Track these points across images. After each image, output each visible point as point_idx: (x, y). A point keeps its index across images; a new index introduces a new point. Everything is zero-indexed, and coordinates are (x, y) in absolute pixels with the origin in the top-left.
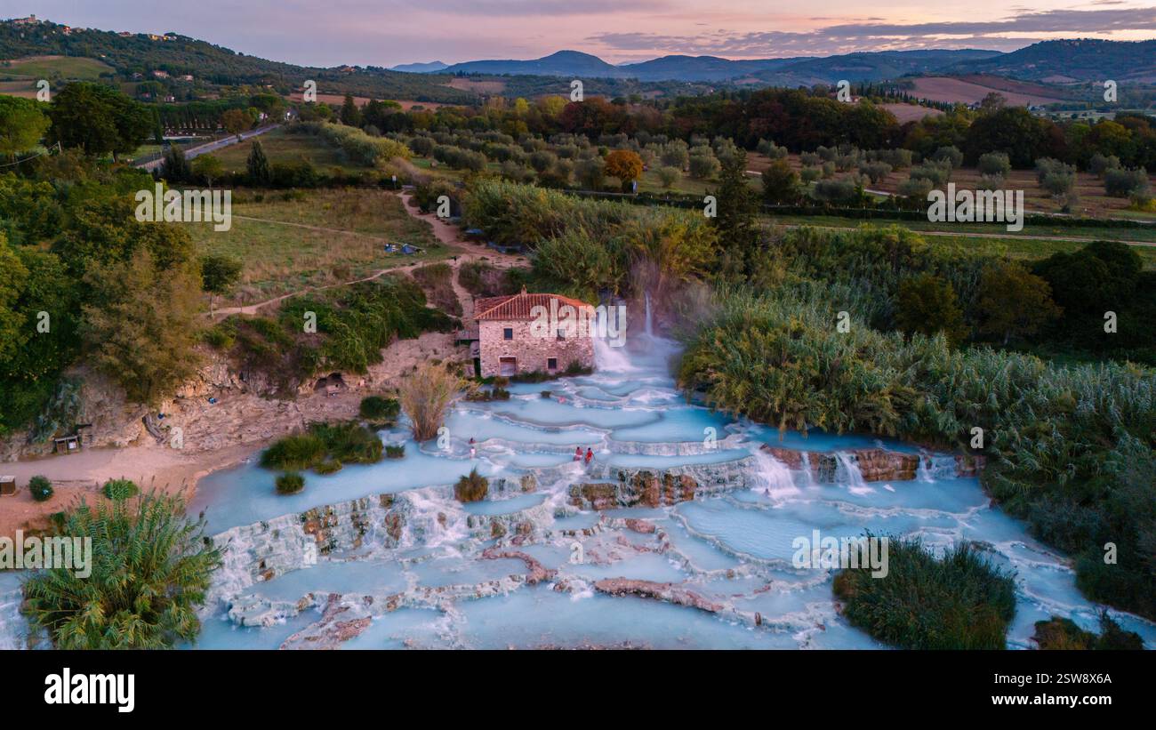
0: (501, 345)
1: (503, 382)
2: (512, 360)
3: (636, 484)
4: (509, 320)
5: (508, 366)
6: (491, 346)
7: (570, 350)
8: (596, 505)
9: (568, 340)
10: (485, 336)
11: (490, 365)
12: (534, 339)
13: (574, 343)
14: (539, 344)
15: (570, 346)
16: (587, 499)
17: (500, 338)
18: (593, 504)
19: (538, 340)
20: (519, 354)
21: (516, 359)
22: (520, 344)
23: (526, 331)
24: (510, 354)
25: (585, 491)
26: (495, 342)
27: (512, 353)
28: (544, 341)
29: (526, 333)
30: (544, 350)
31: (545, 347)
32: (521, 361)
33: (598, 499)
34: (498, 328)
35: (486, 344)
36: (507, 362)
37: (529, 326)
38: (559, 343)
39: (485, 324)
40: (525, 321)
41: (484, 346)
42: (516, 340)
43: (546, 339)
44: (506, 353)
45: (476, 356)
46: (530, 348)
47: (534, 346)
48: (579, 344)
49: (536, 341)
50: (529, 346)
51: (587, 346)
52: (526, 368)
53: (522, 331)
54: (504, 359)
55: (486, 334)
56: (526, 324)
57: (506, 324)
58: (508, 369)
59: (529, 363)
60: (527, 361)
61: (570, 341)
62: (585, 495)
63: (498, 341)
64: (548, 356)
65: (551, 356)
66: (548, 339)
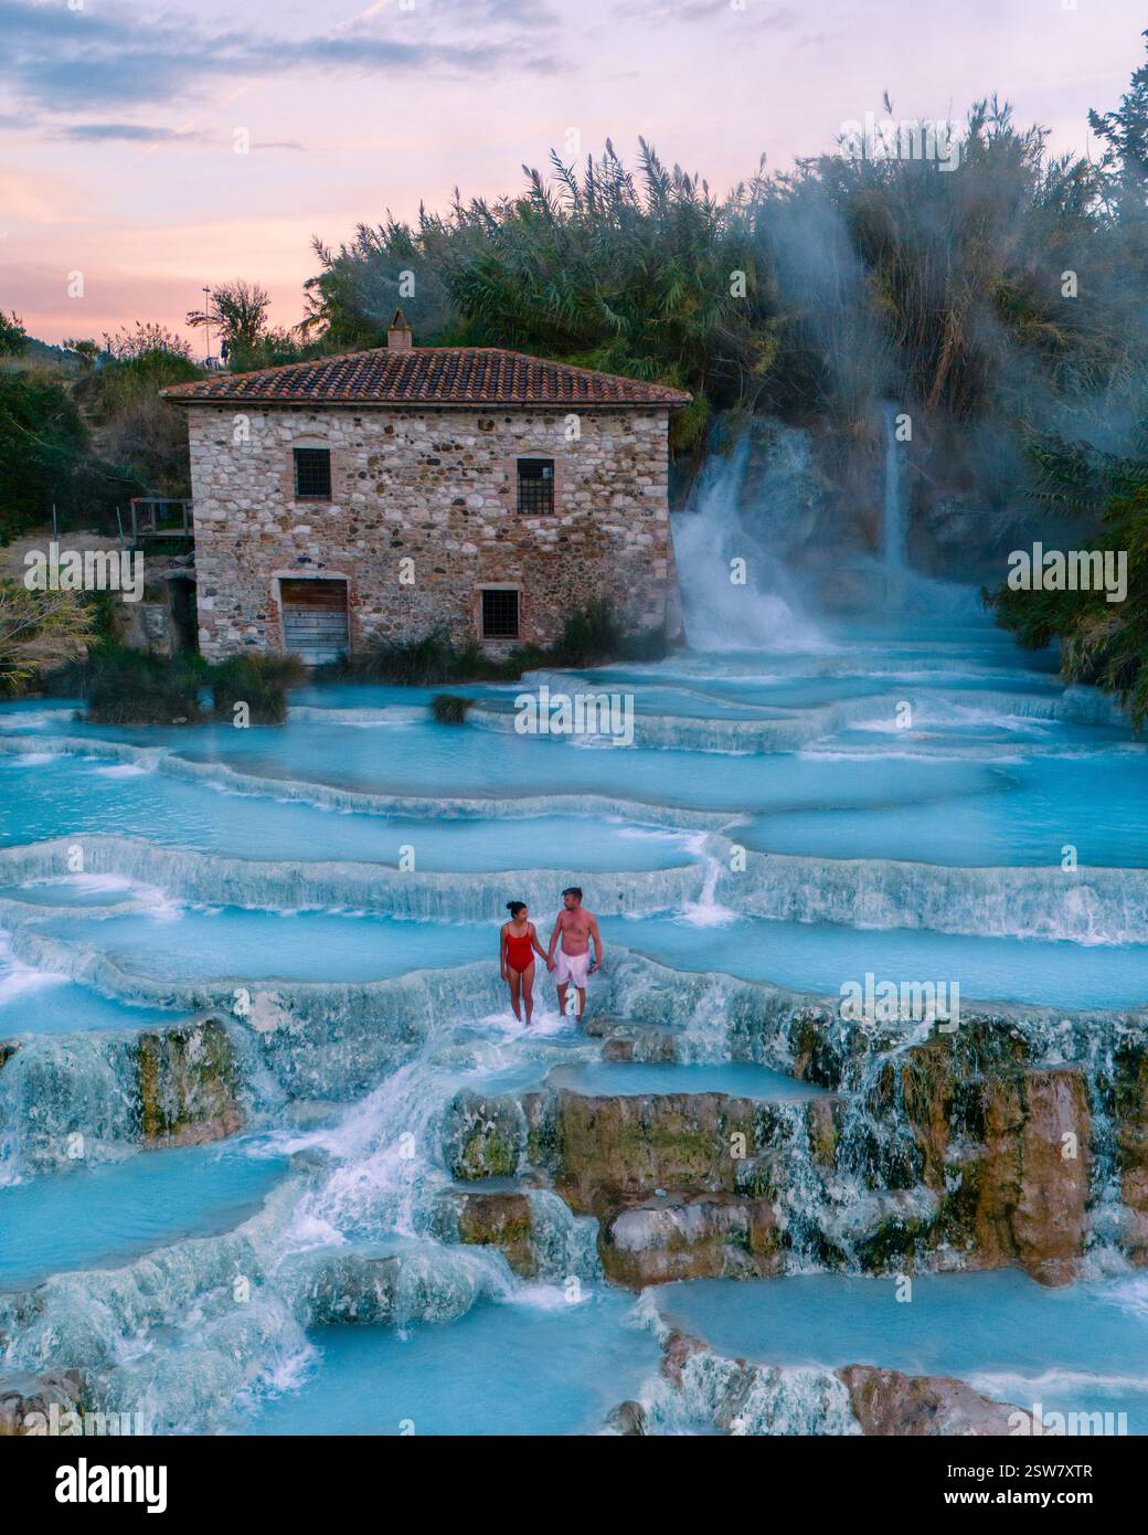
0: (284, 522)
1: (281, 673)
2: (329, 592)
3: (914, 1111)
4: (316, 408)
5: (315, 622)
6: (240, 526)
7: (574, 558)
8: (629, 1247)
9: (567, 512)
10: (216, 480)
11: (238, 608)
12: (423, 501)
13: (592, 525)
14: (443, 527)
15: (574, 537)
16: (569, 1197)
17: (278, 491)
18: (607, 1237)
19: (440, 508)
20: (361, 567)
21: (349, 588)
22: (363, 521)
23: (386, 463)
24: (320, 566)
25: (553, 1140)
26: (255, 507)
27: (329, 560)
28: (465, 513)
29: (389, 471)
30: (464, 549)
31: (467, 540)
32: (367, 597)
33: (646, 1204)
34: (269, 442)
35: (220, 515)
36: (310, 600)
37: (401, 441)
38: (531, 523)
39: (211, 423)
40: (385, 419)
41: (211, 525)
42: (347, 504)
43: (475, 501)
44: (304, 560)
45: (183, 570)
46: (408, 541)
47: (422, 535)
48: (614, 529)
49: (432, 510)
50: (402, 533)
51: (645, 539)
52: (389, 628)
53: (373, 461)
54: (296, 588)
55: (217, 470)
56: (389, 430)
57: (303, 428)
58: (315, 631)
59: (401, 604)
60: (395, 598)
61: (577, 514)
62: (555, 1174)
63: (271, 504)
64: (480, 580)
65: (497, 580)
66: (484, 505)
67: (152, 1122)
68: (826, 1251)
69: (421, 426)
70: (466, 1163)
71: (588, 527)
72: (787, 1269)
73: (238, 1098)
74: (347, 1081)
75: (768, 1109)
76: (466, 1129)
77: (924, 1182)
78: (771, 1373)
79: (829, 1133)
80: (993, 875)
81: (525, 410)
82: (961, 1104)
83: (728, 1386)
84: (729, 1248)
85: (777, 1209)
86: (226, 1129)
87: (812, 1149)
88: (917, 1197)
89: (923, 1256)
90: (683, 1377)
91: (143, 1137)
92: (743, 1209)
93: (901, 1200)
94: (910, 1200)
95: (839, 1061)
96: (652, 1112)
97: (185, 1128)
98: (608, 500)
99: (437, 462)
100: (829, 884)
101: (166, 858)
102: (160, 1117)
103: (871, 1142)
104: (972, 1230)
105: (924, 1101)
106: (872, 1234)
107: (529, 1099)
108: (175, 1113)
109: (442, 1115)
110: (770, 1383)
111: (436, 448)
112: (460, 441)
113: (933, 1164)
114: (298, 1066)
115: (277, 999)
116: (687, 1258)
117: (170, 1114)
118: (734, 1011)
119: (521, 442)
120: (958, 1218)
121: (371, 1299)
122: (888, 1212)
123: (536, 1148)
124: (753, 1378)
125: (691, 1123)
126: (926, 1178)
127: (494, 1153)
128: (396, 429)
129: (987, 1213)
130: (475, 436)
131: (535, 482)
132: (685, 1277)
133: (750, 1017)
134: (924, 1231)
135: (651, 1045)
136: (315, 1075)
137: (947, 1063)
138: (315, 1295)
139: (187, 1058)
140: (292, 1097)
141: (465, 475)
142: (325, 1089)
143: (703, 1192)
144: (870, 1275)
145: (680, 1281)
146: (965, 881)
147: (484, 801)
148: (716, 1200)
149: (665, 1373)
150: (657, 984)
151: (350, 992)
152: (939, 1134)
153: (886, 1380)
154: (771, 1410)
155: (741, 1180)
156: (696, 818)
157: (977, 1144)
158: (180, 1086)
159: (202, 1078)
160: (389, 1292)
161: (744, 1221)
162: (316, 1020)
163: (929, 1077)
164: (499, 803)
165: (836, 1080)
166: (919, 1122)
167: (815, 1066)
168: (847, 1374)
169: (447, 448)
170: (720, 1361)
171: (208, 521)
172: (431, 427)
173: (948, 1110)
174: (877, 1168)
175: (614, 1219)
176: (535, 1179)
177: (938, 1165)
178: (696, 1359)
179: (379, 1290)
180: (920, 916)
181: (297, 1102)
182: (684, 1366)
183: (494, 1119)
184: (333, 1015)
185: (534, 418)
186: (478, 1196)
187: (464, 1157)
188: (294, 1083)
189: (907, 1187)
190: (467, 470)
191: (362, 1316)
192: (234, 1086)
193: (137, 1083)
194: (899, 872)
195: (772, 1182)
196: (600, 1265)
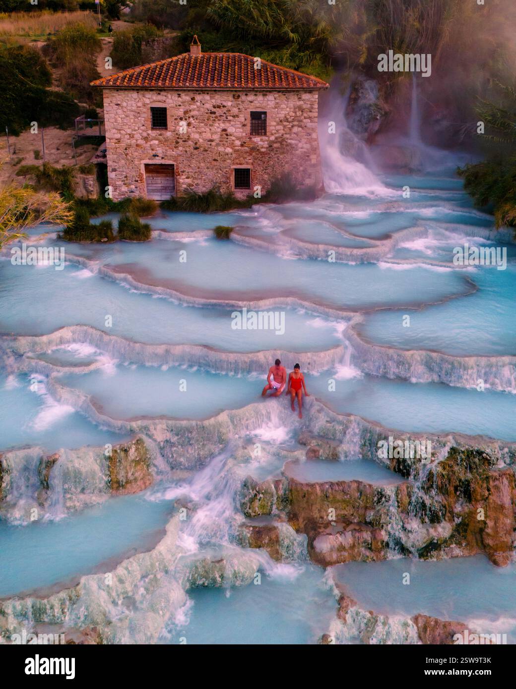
0: (146, 139)
1: (146, 209)
2: (166, 170)
3: (442, 490)
4: (160, 90)
5: (160, 181)
6: (126, 141)
7: (275, 154)
8: (321, 551)
9: (272, 134)
10: (116, 121)
11: (126, 177)
12: (208, 129)
13: (283, 140)
14: (217, 141)
15: (275, 145)
16: (294, 525)
17: (143, 125)
18: (311, 546)
19: (216, 133)
20: (181, 159)
21: (175, 168)
22: (182, 139)
23: (192, 113)
24: (162, 158)
25: (287, 500)
26: (133, 132)
27: (166, 156)
28: (227, 135)
29: (193, 117)
30: (226, 151)
31: (228, 146)
32: (183, 172)
33: (328, 530)
34: (140, 104)
35: (118, 136)
36: (158, 172)
37: (198, 104)
38: (257, 139)
39: (114, 96)
40: (191, 94)
41: (114, 141)
42: (174, 131)
43: (231, 130)
44: (155, 156)
45: (101, 160)
46: (202, 147)
47: (207, 144)
48: (293, 142)
49: (212, 134)
50: (198, 144)
51: (308, 146)
52: (193, 185)
53: (186, 112)
54: (152, 167)
55: (117, 117)
56: (193, 99)
57: (154, 98)
58: (160, 185)
59: (198, 175)
60: (196, 172)
61: (277, 135)
62: (288, 514)
63: (141, 132)
64: (233, 164)
65: (241, 164)
66: (235, 132)
67: (116, 485)
68: (403, 550)
69: (207, 97)
70: (250, 511)
71: (281, 140)
72: (387, 557)
73: (150, 470)
74: (196, 462)
75: (380, 490)
76: (250, 496)
77: (445, 520)
78: (384, 619)
79: (406, 500)
80: (471, 361)
81: (253, 91)
82: (462, 488)
83: (366, 624)
84: (363, 549)
85: (383, 533)
86: (145, 485)
87: (399, 507)
88: (444, 528)
89: (444, 550)
90: (347, 618)
91: (111, 491)
92: (369, 533)
93: (436, 530)
94: (440, 530)
95: (410, 467)
96: (330, 491)
97: (128, 486)
98: (290, 129)
99: (214, 113)
100: (400, 362)
101: (111, 340)
102: (118, 482)
103: (423, 505)
104: (465, 538)
105: (446, 485)
106: (424, 545)
107: (277, 483)
108: (124, 481)
109: (239, 489)
110: (384, 624)
111: (214, 107)
112: (225, 104)
113: (449, 512)
114: (175, 456)
115: (165, 428)
116: (346, 554)
117: (122, 481)
118: (363, 437)
119: (252, 104)
120: (459, 533)
121: (214, 580)
122: (431, 536)
123: (280, 503)
124: (377, 621)
125: (347, 495)
126: (447, 518)
127: (262, 507)
128: (196, 99)
129: (471, 532)
130: (232, 101)
131: (258, 121)
132: (344, 561)
133: (370, 440)
134: (445, 541)
135: (327, 452)
136: (182, 459)
137: (456, 468)
138: (190, 578)
139: (129, 458)
140: (172, 468)
141: (227, 118)
142: (187, 465)
143: (351, 523)
144: (422, 560)
145: (342, 563)
146: (460, 363)
147: (245, 302)
148: (357, 528)
149: (339, 617)
150: (328, 420)
151: (197, 425)
152: (451, 500)
153: (432, 623)
154: (385, 637)
155: (368, 520)
156: (338, 314)
157: (468, 504)
158: (126, 470)
159: (135, 466)
160: (222, 577)
161: (369, 539)
162: (182, 436)
163: (448, 475)
164: (252, 303)
165: (408, 474)
166: (444, 494)
167: (399, 466)
168: (416, 620)
169: (219, 107)
170: (362, 612)
171: (112, 139)
172: (211, 98)
173: (456, 489)
174: (425, 515)
175: (314, 539)
176: (280, 517)
177: (452, 512)
178: (352, 609)
179: (217, 576)
180: (440, 376)
181: (174, 470)
182: (347, 613)
183: (262, 493)
184: (189, 435)
185: (258, 93)
186: (256, 527)
187: (250, 508)
188: (173, 463)
189: (439, 522)
190: (228, 116)
191: (210, 585)
192: (148, 466)
193: (109, 470)
194: (431, 358)
195: (381, 522)
196: (308, 555)
